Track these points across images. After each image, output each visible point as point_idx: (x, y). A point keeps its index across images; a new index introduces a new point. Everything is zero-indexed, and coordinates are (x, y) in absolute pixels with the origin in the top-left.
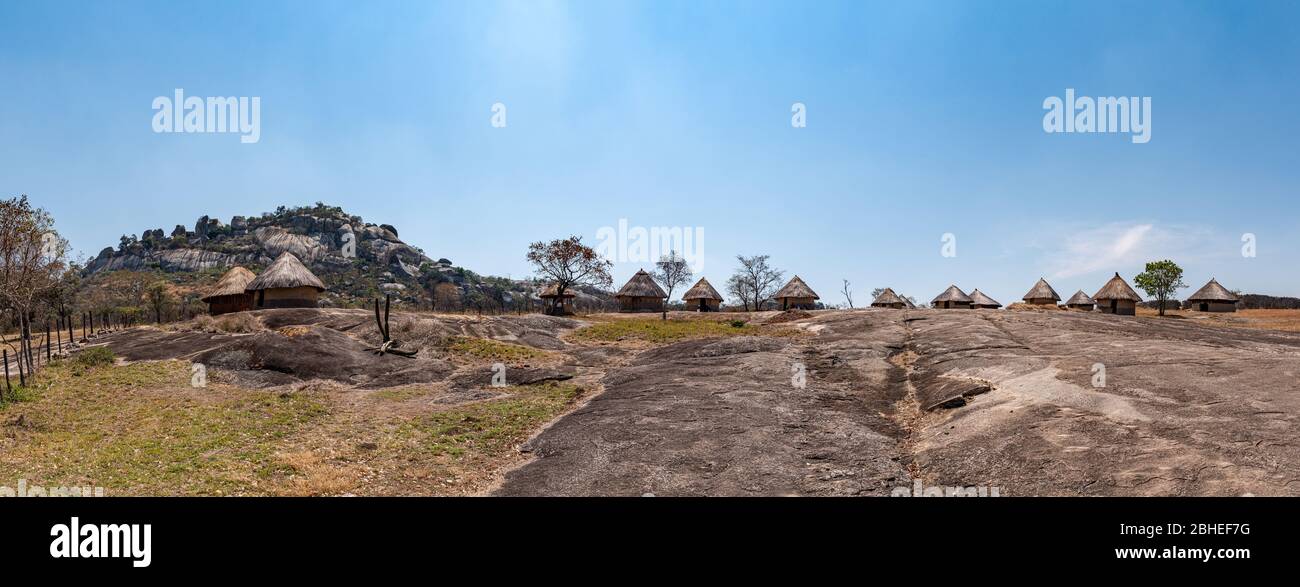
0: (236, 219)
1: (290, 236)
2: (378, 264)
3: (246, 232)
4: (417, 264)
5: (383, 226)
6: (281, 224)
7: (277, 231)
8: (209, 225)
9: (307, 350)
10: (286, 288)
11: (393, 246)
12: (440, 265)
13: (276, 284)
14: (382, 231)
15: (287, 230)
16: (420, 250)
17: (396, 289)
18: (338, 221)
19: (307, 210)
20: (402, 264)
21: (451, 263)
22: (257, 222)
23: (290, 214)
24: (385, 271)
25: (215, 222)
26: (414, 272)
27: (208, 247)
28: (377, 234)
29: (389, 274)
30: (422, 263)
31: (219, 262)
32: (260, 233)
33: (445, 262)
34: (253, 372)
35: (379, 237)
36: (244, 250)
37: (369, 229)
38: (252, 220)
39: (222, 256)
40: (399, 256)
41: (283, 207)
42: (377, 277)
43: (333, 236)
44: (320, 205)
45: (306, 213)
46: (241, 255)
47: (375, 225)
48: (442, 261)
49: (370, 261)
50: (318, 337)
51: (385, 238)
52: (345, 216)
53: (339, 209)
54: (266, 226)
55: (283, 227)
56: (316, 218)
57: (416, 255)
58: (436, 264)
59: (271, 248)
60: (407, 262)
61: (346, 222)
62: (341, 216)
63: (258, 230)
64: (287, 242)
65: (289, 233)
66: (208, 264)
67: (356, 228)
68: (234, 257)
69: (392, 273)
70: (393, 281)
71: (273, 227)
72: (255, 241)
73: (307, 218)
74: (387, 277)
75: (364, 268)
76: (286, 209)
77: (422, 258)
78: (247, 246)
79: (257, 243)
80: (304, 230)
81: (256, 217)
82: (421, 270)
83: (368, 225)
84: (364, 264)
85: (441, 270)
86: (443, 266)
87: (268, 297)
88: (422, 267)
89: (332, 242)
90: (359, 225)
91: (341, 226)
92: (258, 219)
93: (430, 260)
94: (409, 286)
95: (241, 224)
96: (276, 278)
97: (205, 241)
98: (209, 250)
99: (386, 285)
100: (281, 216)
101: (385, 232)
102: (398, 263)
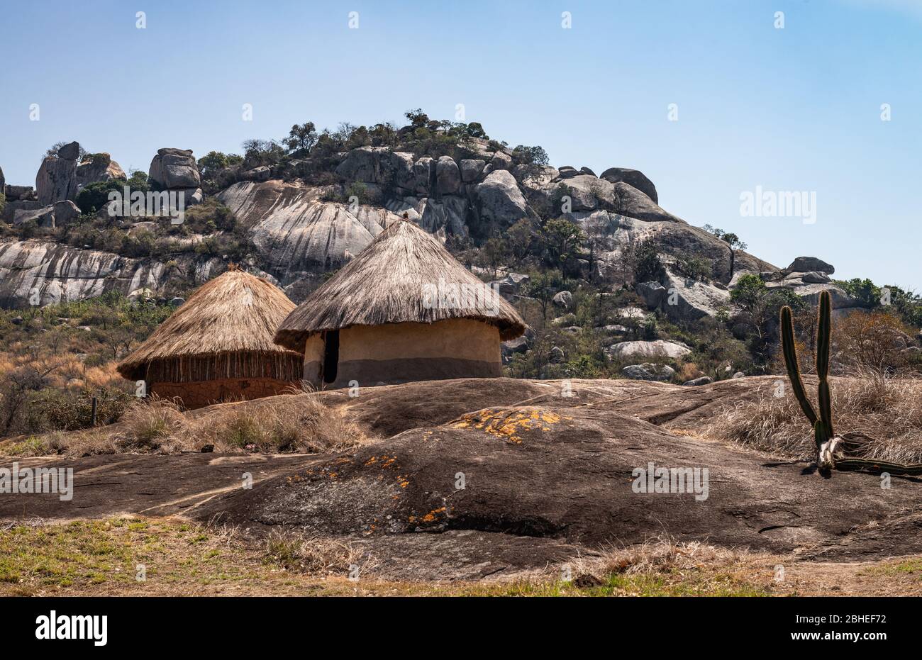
0: (165, 158)
1: (331, 209)
2: (598, 283)
3: (198, 195)
4: (721, 278)
5: (612, 174)
6: (302, 174)
7: (289, 196)
8: (80, 172)
9: (579, 469)
10: (410, 325)
11: (643, 230)
12: (796, 278)
13: (377, 311)
14: (608, 188)
15: (320, 191)
16: (730, 238)
17: (662, 359)
18: (473, 163)
19: (382, 134)
20: (677, 282)
21: (830, 269)
22: (229, 168)
23: (329, 145)
24: (625, 304)
25: (101, 161)
26: (716, 304)
27: (75, 235)
28: (595, 196)
29: (638, 313)
30: (737, 276)
31: (110, 282)
32: (239, 199)
33: (811, 268)
34: (420, 540)
35: (601, 204)
36: (190, 250)
37: (568, 182)
38: (214, 160)
39: (119, 265)
40: (666, 259)
41: (310, 127)
42: (601, 324)
43: (461, 204)
44: (420, 120)
45: (376, 143)
46: (181, 265)
47: (589, 172)
48: (801, 264)
49: (576, 275)
50: (594, 434)
51: (620, 206)
52: (494, 147)
53: (475, 130)
54: (259, 178)
55: (309, 183)
56: (408, 156)
57: (715, 252)
58: (784, 274)
59: (273, 244)
60: (691, 275)
61: (498, 165)
62: (481, 147)
63: (232, 191)
64: (322, 226)
65: (325, 199)
66: (73, 287)
67: (529, 182)
68: (158, 269)
69: (648, 309)
70: (650, 335)
71: (278, 183)
72: (224, 222)
73: (383, 155)
74: (631, 323)
75: (560, 296)
76: (319, 131)
77: (737, 261)
78: (199, 238)
79: (228, 230)
80: (373, 190)
81: (226, 152)
82: (737, 297)
83: (568, 173)
84: (558, 286)
85: (800, 292)
86: (808, 281)
87: (350, 352)
88: (741, 284)
89: (459, 223)
90: (537, 171)
91: (482, 177)
92: (234, 160)
93: (762, 265)
94: (703, 348)
95: (181, 171)
96: (378, 295)
97: (65, 218)
98: (78, 244)
99: (630, 348)
100: (303, 153)
101: (619, 192)
102: (664, 280)
